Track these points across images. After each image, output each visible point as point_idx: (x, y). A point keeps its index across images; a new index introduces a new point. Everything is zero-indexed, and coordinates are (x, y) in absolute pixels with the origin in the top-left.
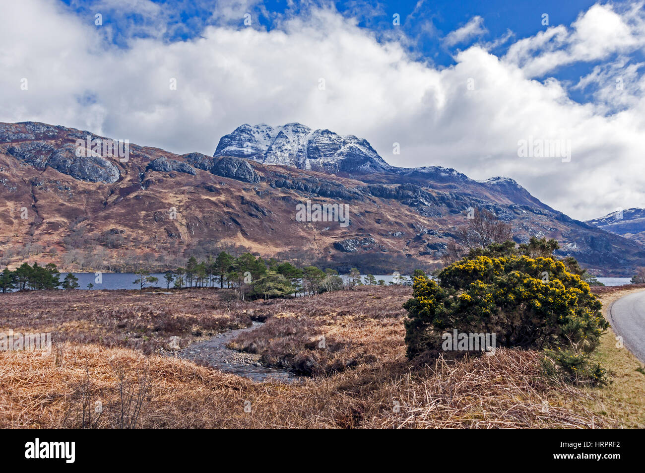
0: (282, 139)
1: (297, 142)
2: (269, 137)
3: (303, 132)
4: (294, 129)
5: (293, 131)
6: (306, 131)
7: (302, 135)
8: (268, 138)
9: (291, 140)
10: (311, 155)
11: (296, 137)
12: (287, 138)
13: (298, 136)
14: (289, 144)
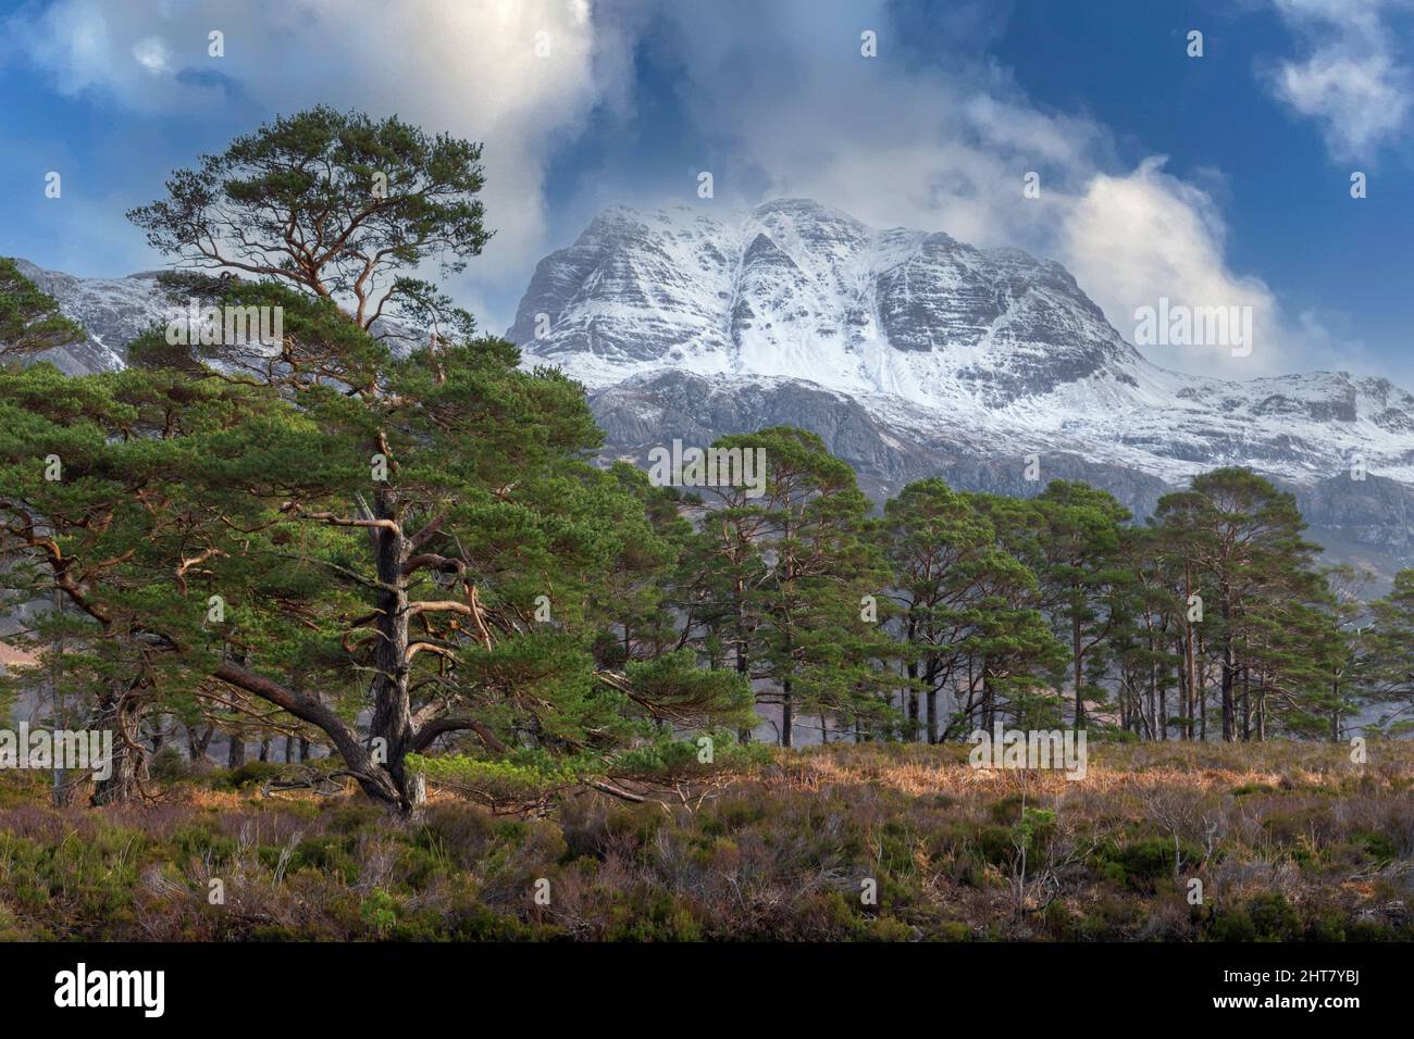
0: (774, 268)
1: (831, 279)
2: (717, 257)
3: (841, 241)
4: (807, 226)
5: (803, 234)
6: (851, 232)
7: (841, 250)
8: (713, 263)
9: (810, 275)
10: (905, 337)
11: (823, 259)
12: (792, 265)
13: (829, 256)
14: (807, 289)
